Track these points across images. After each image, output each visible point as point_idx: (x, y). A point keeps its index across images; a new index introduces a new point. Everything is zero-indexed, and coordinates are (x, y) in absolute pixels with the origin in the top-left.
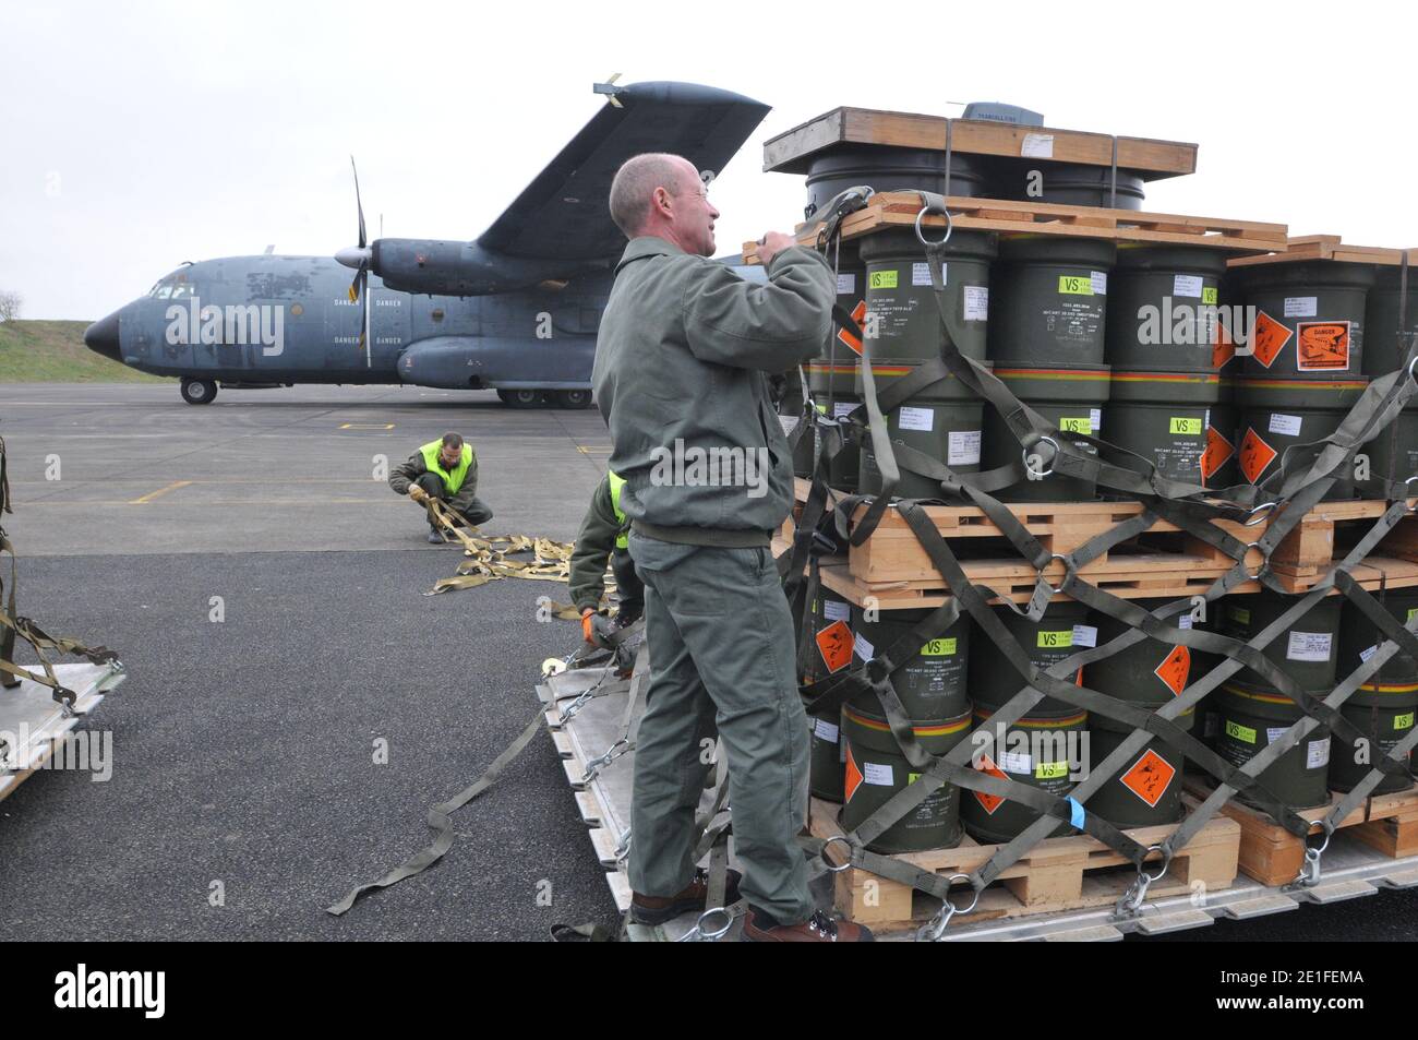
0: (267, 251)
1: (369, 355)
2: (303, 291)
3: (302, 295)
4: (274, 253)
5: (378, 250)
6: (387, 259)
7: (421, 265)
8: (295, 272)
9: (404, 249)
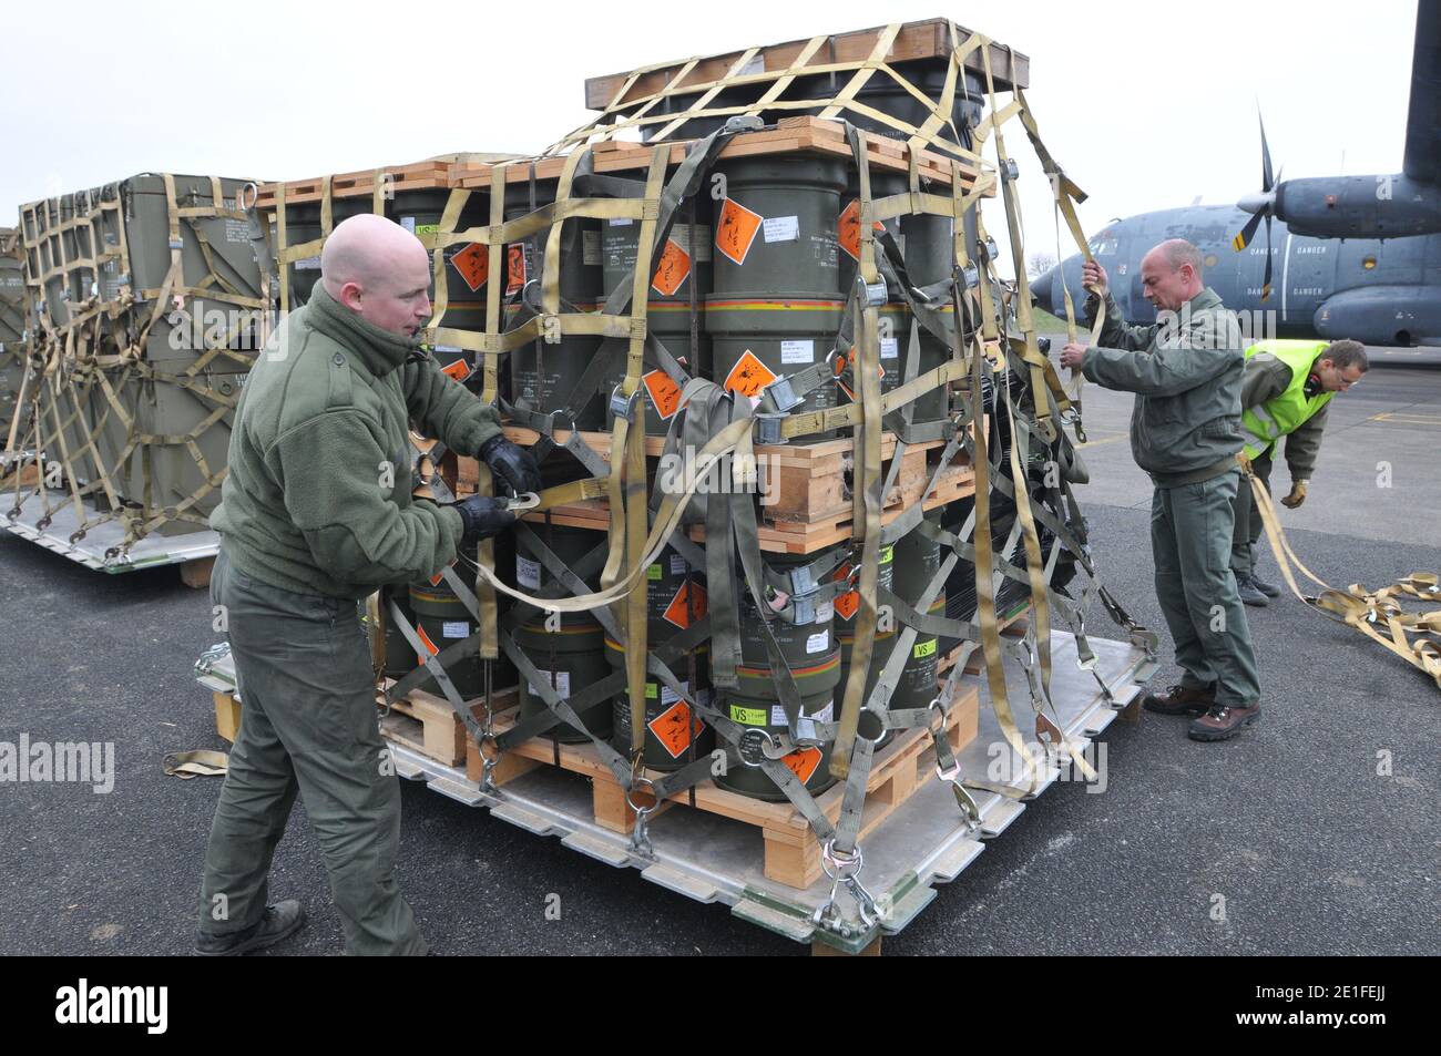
0: (1194, 202)
1: (1284, 308)
2: (1219, 242)
3: (1218, 245)
4: (1201, 204)
5: (1283, 192)
6: (1291, 202)
7: (1331, 206)
8: (1215, 222)
9: (1311, 189)
